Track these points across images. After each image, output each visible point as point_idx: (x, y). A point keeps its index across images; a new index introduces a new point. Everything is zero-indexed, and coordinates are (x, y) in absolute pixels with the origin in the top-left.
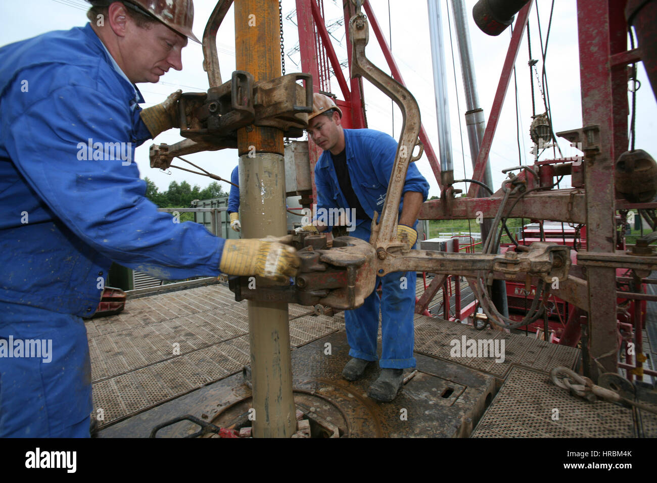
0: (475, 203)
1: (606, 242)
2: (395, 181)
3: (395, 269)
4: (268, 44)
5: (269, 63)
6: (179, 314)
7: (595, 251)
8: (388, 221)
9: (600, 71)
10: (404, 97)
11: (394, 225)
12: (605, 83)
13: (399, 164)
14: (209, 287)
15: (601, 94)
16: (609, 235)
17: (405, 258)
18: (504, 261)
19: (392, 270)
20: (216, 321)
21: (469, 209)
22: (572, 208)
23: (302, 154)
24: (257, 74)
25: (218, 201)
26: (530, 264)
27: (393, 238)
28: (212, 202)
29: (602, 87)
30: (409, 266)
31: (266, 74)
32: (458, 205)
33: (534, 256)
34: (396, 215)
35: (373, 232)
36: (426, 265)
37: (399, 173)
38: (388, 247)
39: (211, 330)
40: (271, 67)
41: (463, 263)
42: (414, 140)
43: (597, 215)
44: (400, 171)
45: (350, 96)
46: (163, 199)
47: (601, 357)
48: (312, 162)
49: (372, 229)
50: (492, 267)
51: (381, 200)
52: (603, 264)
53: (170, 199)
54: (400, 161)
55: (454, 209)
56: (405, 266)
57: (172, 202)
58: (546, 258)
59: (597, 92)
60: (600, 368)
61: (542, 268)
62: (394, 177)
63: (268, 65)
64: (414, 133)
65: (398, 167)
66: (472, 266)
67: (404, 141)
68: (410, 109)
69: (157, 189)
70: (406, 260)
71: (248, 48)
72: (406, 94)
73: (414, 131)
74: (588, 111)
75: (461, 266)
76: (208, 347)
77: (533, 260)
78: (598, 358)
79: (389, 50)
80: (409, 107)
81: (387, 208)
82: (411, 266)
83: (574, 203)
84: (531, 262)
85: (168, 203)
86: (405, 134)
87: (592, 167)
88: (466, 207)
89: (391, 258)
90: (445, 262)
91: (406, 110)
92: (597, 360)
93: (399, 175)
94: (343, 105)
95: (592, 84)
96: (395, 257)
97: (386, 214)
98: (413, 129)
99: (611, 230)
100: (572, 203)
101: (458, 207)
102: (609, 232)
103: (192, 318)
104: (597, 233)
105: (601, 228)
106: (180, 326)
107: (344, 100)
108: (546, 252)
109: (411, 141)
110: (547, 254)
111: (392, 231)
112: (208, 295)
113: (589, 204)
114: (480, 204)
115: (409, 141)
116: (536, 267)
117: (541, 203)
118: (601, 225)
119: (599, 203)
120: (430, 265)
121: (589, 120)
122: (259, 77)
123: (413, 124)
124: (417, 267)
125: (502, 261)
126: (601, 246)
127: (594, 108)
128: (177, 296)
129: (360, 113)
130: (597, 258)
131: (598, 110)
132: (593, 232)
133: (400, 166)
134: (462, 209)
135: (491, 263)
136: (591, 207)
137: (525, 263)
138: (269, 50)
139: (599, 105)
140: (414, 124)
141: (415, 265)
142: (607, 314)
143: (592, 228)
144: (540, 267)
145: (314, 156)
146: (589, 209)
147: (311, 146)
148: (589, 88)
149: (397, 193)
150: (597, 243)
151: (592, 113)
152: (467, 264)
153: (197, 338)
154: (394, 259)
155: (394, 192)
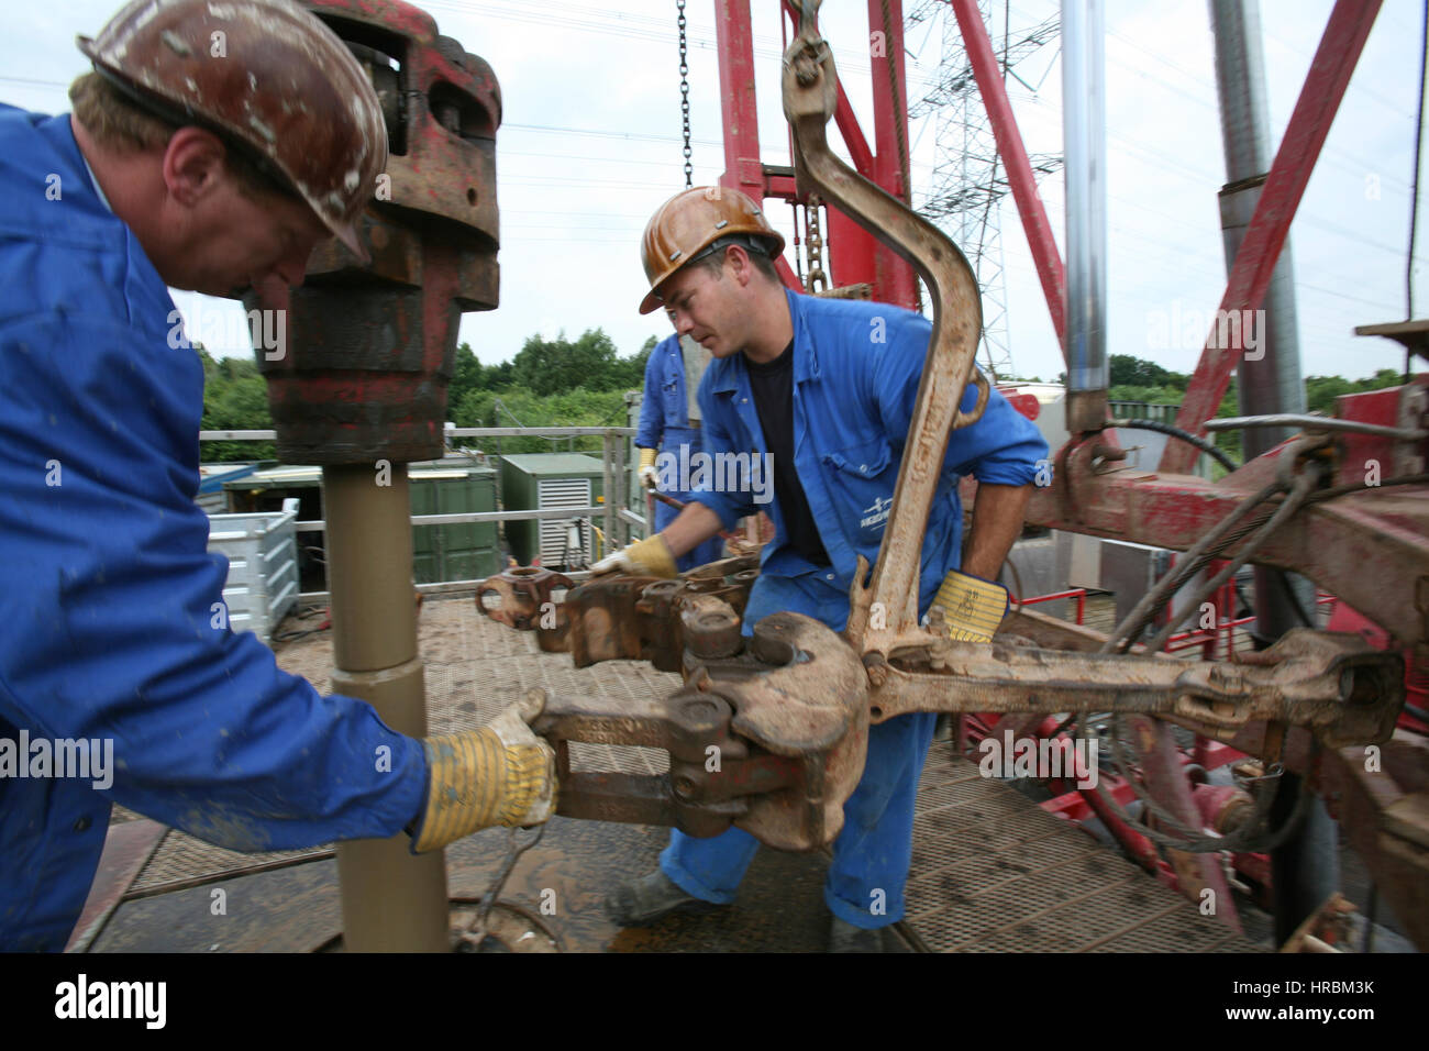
0: (1153, 500)
2: (913, 479)
3: (911, 708)
8: (893, 580)
10: (937, 254)
11: (908, 592)
13: (923, 435)
17: (935, 683)
18: (1207, 694)
19: (901, 709)
21: (1137, 514)
26: (1282, 702)
27: (906, 623)
30: (945, 702)
32: (1104, 497)
33: (1292, 678)
34: (914, 568)
35: (856, 608)
36: (991, 700)
37: (923, 459)
38: (893, 647)
41: (1090, 697)
42: (964, 371)
44: (926, 453)
49: (853, 600)
50: (1172, 706)
51: (875, 512)
54: (925, 428)
56: (936, 699)
58: (1328, 690)
61: (1316, 716)
62: (910, 470)
64: (965, 351)
65: (921, 443)
66: (1114, 704)
67: (936, 373)
68: (953, 287)
70: (937, 687)
72: (941, 247)
73: (963, 346)
75: (1086, 704)
77: (1290, 691)
80: (949, 280)
81: (891, 548)
82: (950, 700)
84: (1284, 698)
86: (939, 355)
88: (1126, 504)
89: (899, 681)
90: (1041, 693)
91: (942, 289)
93: (922, 465)
96: (910, 679)
97: (887, 565)
98: (961, 339)
101: (1102, 503)
108: (1328, 672)
109: (955, 372)
110: (1332, 677)
111: (904, 608)
114: (1170, 503)
115: (950, 373)
116: (1298, 713)
120: (1002, 699)
123: (960, 327)
124: (966, 702)
125: (1200, 693)
133: (925, 441)
134: (1114, 511)
135: (1169, 696)
137: (1267, 698)
140: (965, 325)
141: (962, 698)
144: (1311, 714)
149: (918, 511)
152: (1101, 698)
154: (907, 682)
155: (910, 509)
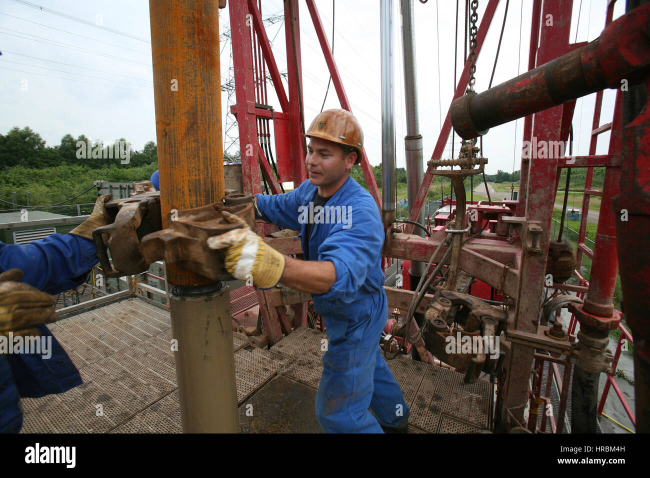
0: (413, 246)
1: (532, 324)
4: (201, 137)
5: (204, 163)
6: (87, 360)
7: (522, 330)
9: (548, 173)
12: (551, 186)
14: (124, 303)
15: (546, 195)
16: (535, 319)
20: (135, 367)
21: (408, 251)
22: (504, 280)
23: (233, 179)
24: (186, 183)
25: (129, 186)
28: (121, 187)
29: (548, 188)
31: (199, 180)
32: (397, 245)
39: (132, 387)
40: (207, 168)
43: (527, 301)
45: (288, 107)
46: (54, 155)
47: (514, 408)
48: (245, 190)
52: (527, 344)
53: (64, 156)
55: (393, 249)
57: (67, 159)
59: (543, 192)
60: (510, 417)
63: (202, 167)
69: (44, 143)
71: (173, 143)
74: (533, 207)
76: (130, 419)
78: (511, 408)
79: (331, 52)
83: (507, 277)
85: (62, 161)
87: (530, 259)
88: (405, 248)
92: (510, 410)
94: (280, 117)
95: (540, 182)
99: (537, 315)
100: (505, 277)
101: (397, 247)
102: (536, 317)
103: (105, 365)
104: (525, 315)
105: (529, 312)
106: (91, 382)
107: (281, 111)
112: (123, 318)
113: (522, 290)
114: (418, 247)
117: (475, 263)
118: (529, 309)
119: (530, 291)
121: (533, 215)
122: (189, 187)
126: (527, 327)
127: (538, 206)
128: (83, 323)
129: (299, 128)
130: (524, 338)
131: (542, 208)
132: (522, 315)
134: (401, 250)
136: (524, 293)
138: (204, 145)
139: (543, 204)
142: (523, 378)
143: (522, 311)
145: (249, 183)
146: (522, 294)
147: (245, 171)
148: (537, 186)
150: (524, 324)
151: (537, 209)
153: (115, 404)
